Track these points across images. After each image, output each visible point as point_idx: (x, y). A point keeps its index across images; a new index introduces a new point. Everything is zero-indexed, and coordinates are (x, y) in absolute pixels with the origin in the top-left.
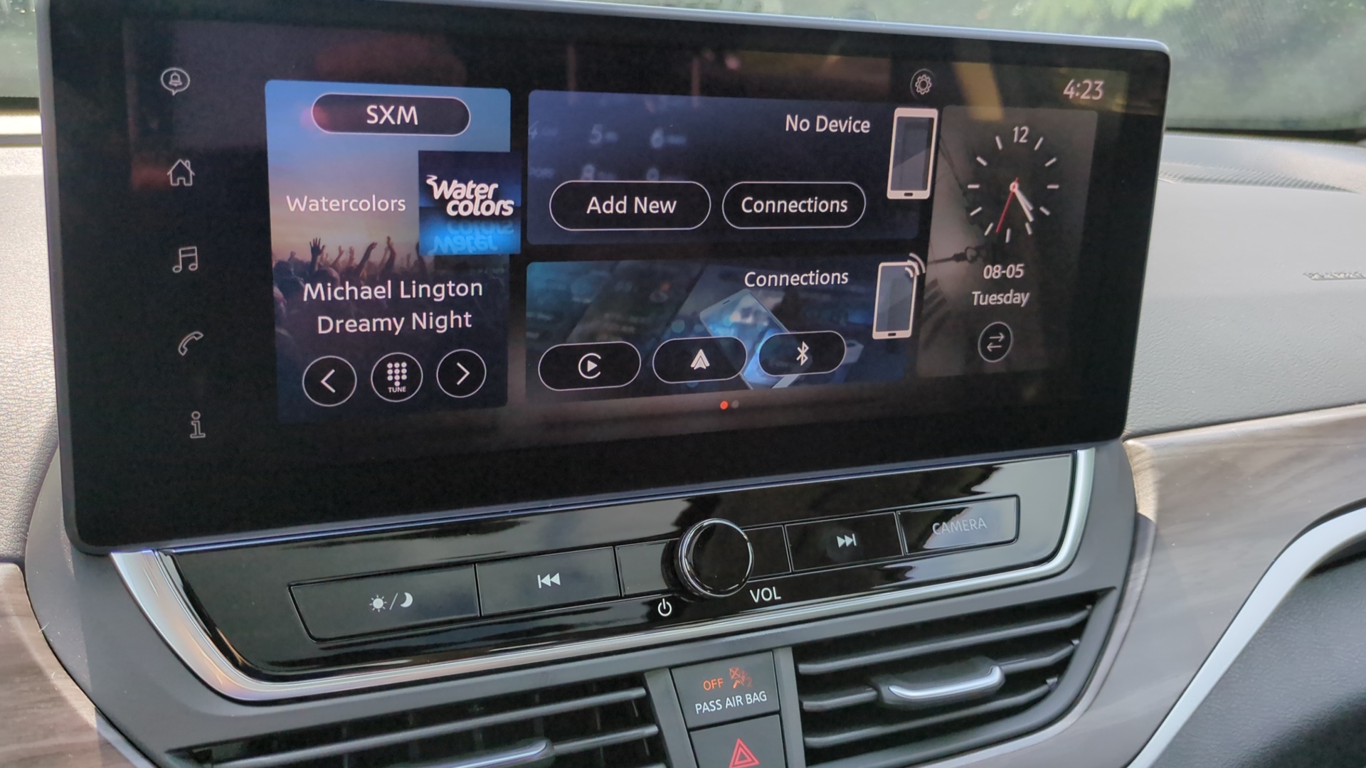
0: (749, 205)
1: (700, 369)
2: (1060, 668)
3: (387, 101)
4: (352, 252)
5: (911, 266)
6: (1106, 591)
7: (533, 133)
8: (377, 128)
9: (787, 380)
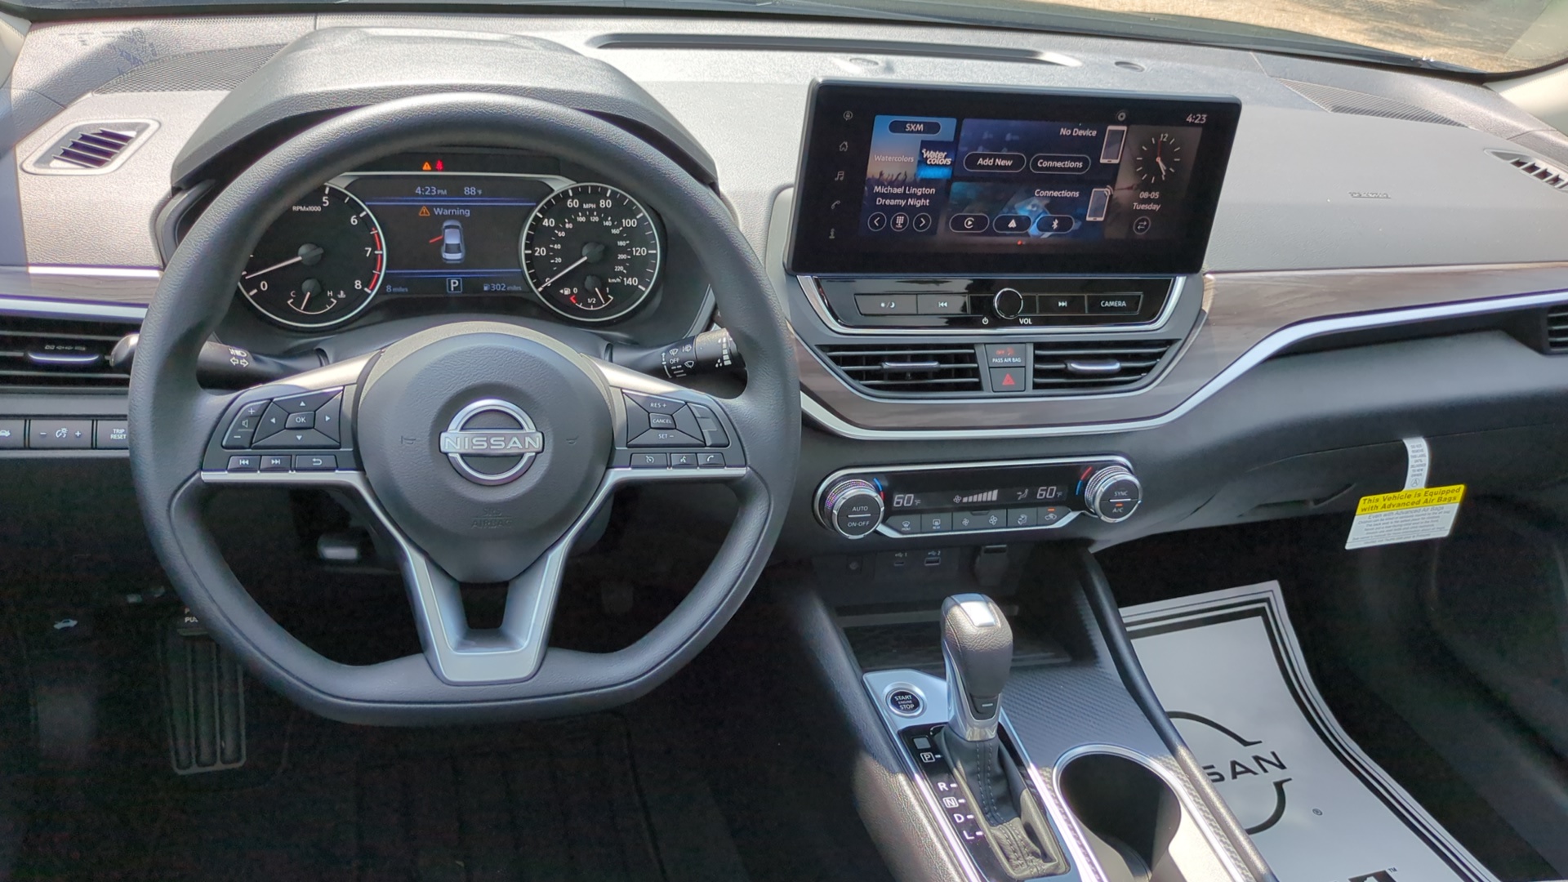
0: (1041, 163)
1: (1012, 228)
2: (1148, 369)
3: (914, 123)
4: (893, 176)
5: (1107, 191)
6: (1177, 340)
7: (962, 134)
8: (909, 132)
9: (1047, 235)
